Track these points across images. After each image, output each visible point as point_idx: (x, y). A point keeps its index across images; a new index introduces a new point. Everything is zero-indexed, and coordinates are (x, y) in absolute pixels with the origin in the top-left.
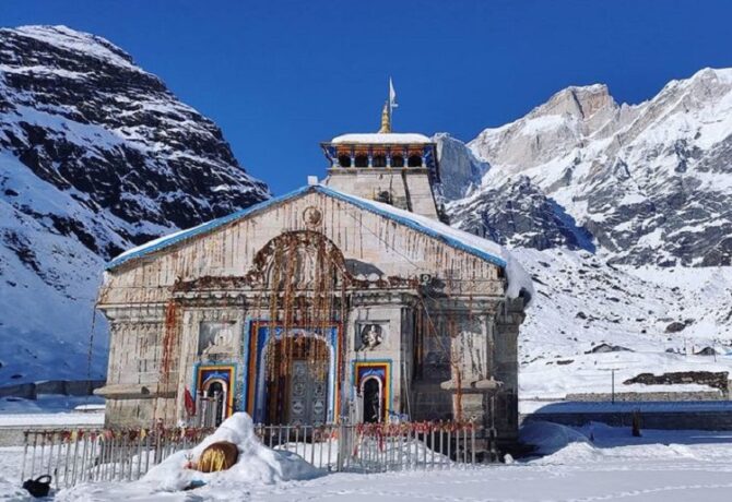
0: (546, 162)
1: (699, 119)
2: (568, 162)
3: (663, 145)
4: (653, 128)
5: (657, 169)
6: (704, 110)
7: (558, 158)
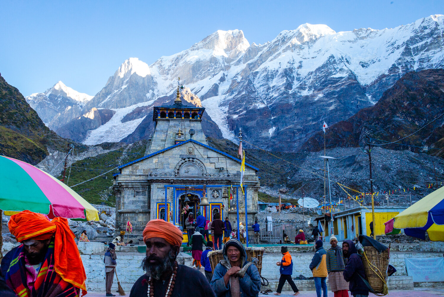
0: (202, 79)
1: (300, 56)
2: (216, 80)
3: (277, 71)
4: (272, 60)
5: (274, 87)
6: (304, 50)
7: (209, 77)
